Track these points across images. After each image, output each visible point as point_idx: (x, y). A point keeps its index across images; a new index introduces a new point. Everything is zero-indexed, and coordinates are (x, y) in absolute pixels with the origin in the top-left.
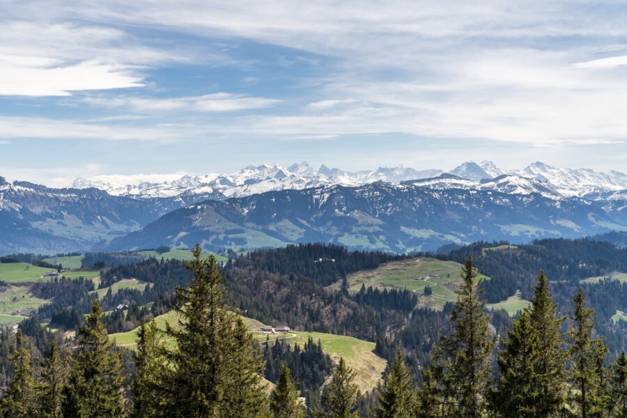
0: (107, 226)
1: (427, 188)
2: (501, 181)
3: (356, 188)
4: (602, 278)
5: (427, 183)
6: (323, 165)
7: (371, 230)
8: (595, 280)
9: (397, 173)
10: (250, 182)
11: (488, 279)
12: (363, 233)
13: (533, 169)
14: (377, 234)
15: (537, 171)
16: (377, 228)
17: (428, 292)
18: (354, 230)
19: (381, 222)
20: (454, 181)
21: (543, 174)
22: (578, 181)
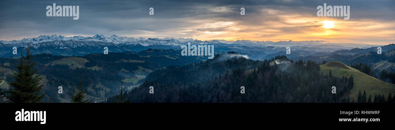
0: (2, 52)
1: (85, 41)
2: (104, 39)
3: (66, 41)
4: (120, 61)
5: (85, 40)
6: (60, 35)
7: (69, 52)
8: (118, 62)
9: (79, 38)
10: (40, 40)
11: (89, 61)
12: (67, 53)
13: (112, 37)
14: (71, 53)
15: (114, 37)
16: (71, 52)
17: (72, 65)
18: (65, 52)
19: (72, 50)
20: (92, 39)
21: (115, 38)
22: (123, 39)
